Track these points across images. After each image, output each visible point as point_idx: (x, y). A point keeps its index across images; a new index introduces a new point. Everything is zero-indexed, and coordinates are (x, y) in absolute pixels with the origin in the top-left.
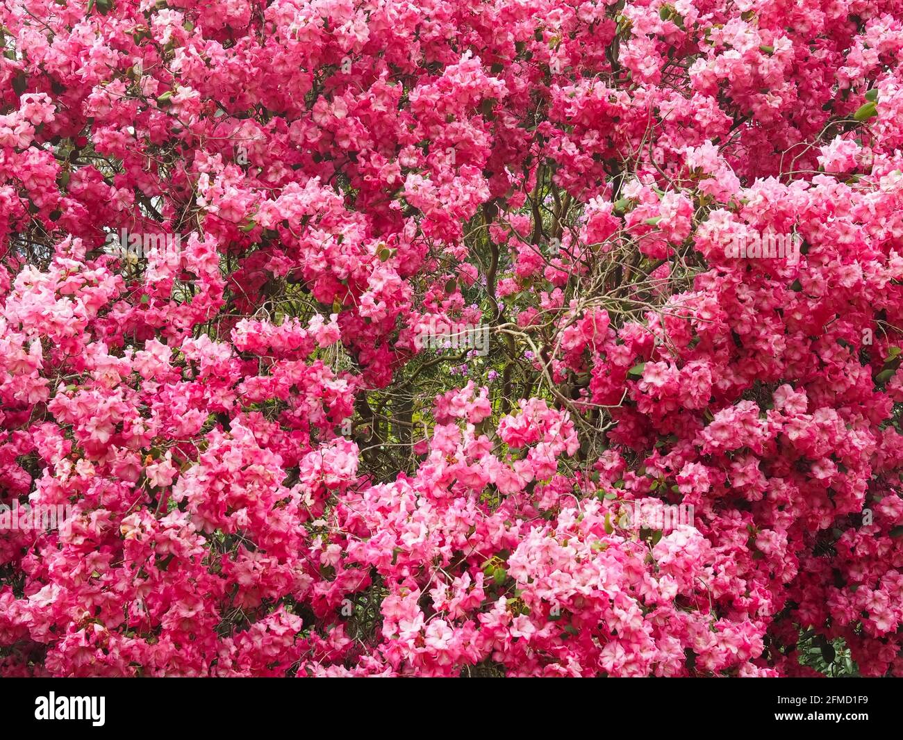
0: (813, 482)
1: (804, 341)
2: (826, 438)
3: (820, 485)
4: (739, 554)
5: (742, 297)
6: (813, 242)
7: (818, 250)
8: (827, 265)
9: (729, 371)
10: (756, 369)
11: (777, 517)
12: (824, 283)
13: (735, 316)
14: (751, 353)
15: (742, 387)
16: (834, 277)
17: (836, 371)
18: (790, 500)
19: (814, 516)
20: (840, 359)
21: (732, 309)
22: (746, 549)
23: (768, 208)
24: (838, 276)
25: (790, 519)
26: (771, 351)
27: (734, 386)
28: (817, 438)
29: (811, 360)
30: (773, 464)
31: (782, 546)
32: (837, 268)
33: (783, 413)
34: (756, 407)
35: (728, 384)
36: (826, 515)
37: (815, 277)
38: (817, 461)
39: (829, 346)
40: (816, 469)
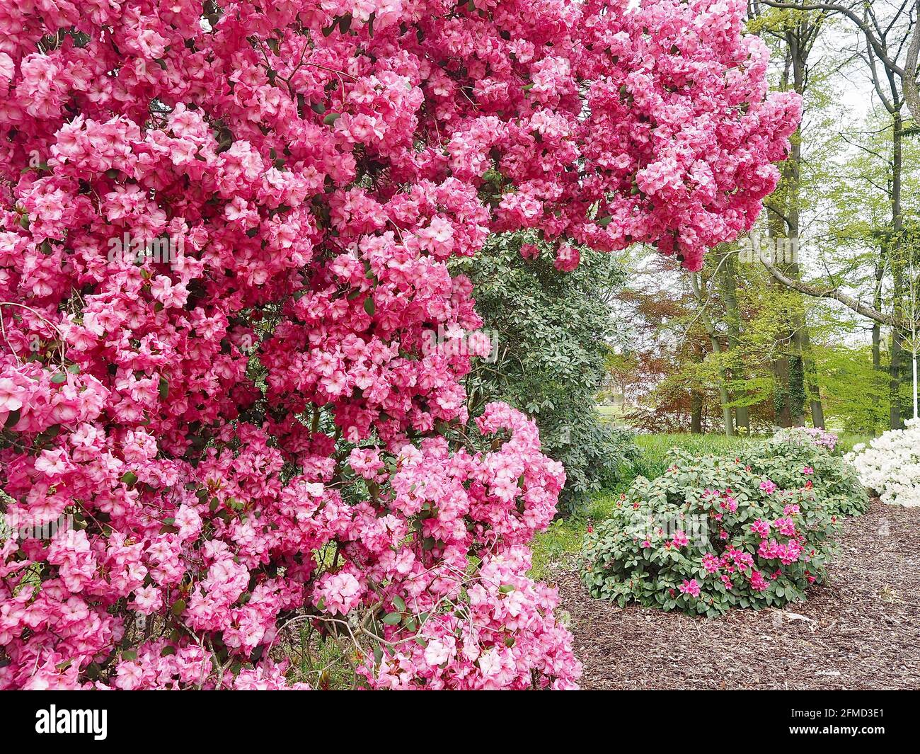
30: (177, 202)
40: (229, 210)
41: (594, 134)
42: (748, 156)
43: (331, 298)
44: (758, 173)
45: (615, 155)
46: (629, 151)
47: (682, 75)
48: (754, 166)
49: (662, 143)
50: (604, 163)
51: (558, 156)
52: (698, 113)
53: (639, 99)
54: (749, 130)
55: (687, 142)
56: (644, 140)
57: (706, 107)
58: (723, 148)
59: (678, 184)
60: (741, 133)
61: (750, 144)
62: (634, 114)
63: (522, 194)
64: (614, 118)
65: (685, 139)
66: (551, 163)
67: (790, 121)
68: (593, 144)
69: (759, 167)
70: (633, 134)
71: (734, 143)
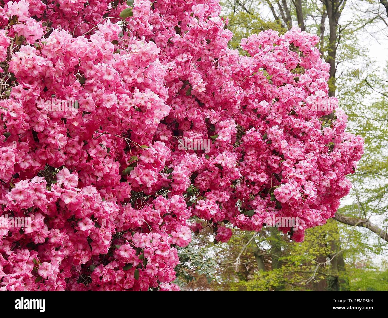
0: (79, 233)
1: (79, 143)
2: (88, 204)
3: (83, 235)
4: (26, 278)
5: (39, 106)
6: (88, 76)
7: (91, 82)
8: (96, 92)
9: (28, 157)
10: (46, 156)
11: (54, 254)
12: (93, 103)
13: (34, 119)
14: (44, 146)
15: (37, 168)
16: (100, 100)
17: (98, 163)
18: (63, 243)
19: (78, 255)
20: (100, 156)
21: (33, 115)
22: (30, 275)
23: (60, 48)
24: (102, 100)
25: (62, 256)
26: (56, 145)
27: (31, 167)
28: (83, 204)
29: (82, 155)
30: (54, 220)
31: (54, 273)
32: (102, 94)
33: (63, 186)
34: (45, 181)
35: (27, 165)
36: (85, 255)
37: (87, 98)
38: (82, 220)
39: (95, 147)
40: (81, 224)
41: (247, 161)
42: (335, 176)
43: (116, 269)
44: (340, 185)
45: (258, 173)
46: (266, 171)
47: (299, 129)
48: (337, 181)
49: (288, 170)
50: (251, 178)
51: (228, 177)
52: (307, 151)
53: (274, 143)
54: (335, 161)
55: (302, 170)
56: (276, 166)
57: (312, 148)
58: (320, 170)
59: (298, 197)
60: (330, 162)
61: (335, 168)
62: (269, 149)
63: (208, 201)
64: (259, 151)
65: (301, 168)
66: (225, 181)
67: (357, 153)
68: (246, 167)
69: (340, 181)
70: (269, 162)
71: (326, 168)
